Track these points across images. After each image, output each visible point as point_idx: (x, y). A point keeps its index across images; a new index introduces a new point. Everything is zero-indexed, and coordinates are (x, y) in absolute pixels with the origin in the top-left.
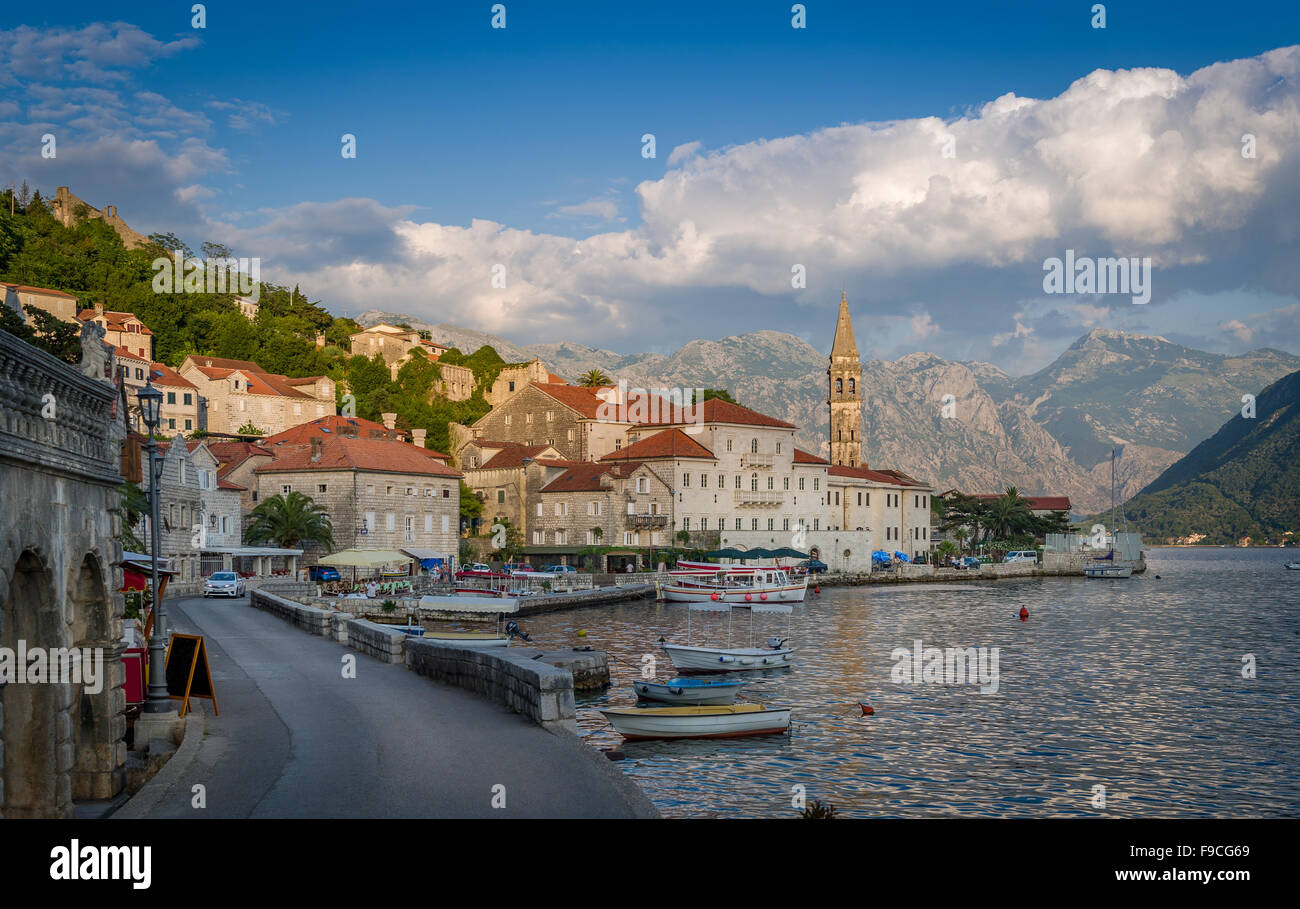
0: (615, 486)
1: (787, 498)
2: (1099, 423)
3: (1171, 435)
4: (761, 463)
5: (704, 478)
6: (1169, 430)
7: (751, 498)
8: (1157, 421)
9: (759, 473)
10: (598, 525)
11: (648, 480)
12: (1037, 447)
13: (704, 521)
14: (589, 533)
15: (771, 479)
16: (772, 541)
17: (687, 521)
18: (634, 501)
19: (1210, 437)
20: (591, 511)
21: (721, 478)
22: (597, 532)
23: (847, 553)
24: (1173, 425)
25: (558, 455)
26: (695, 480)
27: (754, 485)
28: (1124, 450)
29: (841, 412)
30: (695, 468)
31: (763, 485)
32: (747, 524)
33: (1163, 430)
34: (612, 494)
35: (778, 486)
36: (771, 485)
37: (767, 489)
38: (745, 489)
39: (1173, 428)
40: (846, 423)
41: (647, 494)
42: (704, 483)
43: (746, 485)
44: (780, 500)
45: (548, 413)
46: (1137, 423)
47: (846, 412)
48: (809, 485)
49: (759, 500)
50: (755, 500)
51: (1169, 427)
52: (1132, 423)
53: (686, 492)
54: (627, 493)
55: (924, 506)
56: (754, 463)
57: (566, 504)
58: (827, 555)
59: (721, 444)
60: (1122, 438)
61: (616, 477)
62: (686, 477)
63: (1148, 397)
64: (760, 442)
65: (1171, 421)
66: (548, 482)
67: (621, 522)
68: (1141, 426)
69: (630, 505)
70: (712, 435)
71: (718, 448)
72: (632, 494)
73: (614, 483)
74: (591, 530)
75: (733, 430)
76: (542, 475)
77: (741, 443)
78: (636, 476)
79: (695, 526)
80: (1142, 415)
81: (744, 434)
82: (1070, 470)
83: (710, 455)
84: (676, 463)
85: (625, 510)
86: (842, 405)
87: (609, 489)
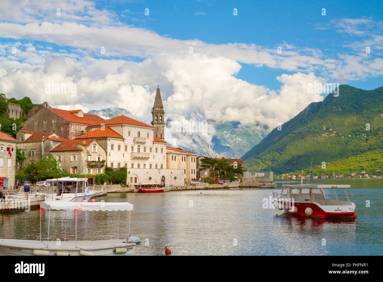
0: (83, 149)
1: (151, 156)
2: (222, 139)
3: (244, 144)
4: (142, 141)
5: (119, 146)
6: (244, 142)
7: (138, 155)
8: (240, 139)
9: (140, 145)
10: (76, 165)
11: (97, 147)
12: (203, 147)
13: (119, 164)
14: (71, 169)
15: (145, 148)
16: (147, 173)
17: (112, 164)
18: (91, 155)
19: (257, 144)
20: (72, 159)
21: (126, 147)
22: (75, 168)
23: (175, 178)
24: (245, 140)
25: (57, 137)
26: (116, 147)
27: (139, 150)
28: (230, 148)
29: (157, 128)
30: (116, 142)
31: (142, 150)
32: (136, 166)
33: (242, 142)
34: (82, 152)
35: (148, 151)
36: (145, 150)
37: (143, 152)
38: (135, 152)
39: (245, 142)
40: (159, 132)
41: (96, 153)
42: (119, 149)
43: (135, 150)
44: (149, 157)
45: (53, 120)
46: (234, 140)
47: (159, 128)
48: (159, 150)
49: (141, 156)
50: (139, 156)
51: (244, 141)
52: (233, 140)
53: (112, 152)
54: (88, 152)
55: (194, 161)
56: (139, 141)
57: (61, 156)
58: (168, 179)
59: (126, 133)
60: (229, 144)
61: (84, 145)
62: (112, 146)
63: (237, 131)
64: (141, 133)
65: (244, 139)
66: (53, 147)
67: (85, 164)
68: (235, 141)
69: (89, 157)
70: (122, 129)
71: (125, 135)
72: (90, 152)
73: (83, 148)
74: (72, 168)
75: (131, 128)
76: (51, 144)
77: (134, 133)
78: (92, 145)
79: (115, 166)
80: (236, 137)
81: (134, 129)
82: (214, 154)
83: (121, 137)
84: (108, 140)
85: (87, 159)
86: (158, 125)
87: (81, 150)
